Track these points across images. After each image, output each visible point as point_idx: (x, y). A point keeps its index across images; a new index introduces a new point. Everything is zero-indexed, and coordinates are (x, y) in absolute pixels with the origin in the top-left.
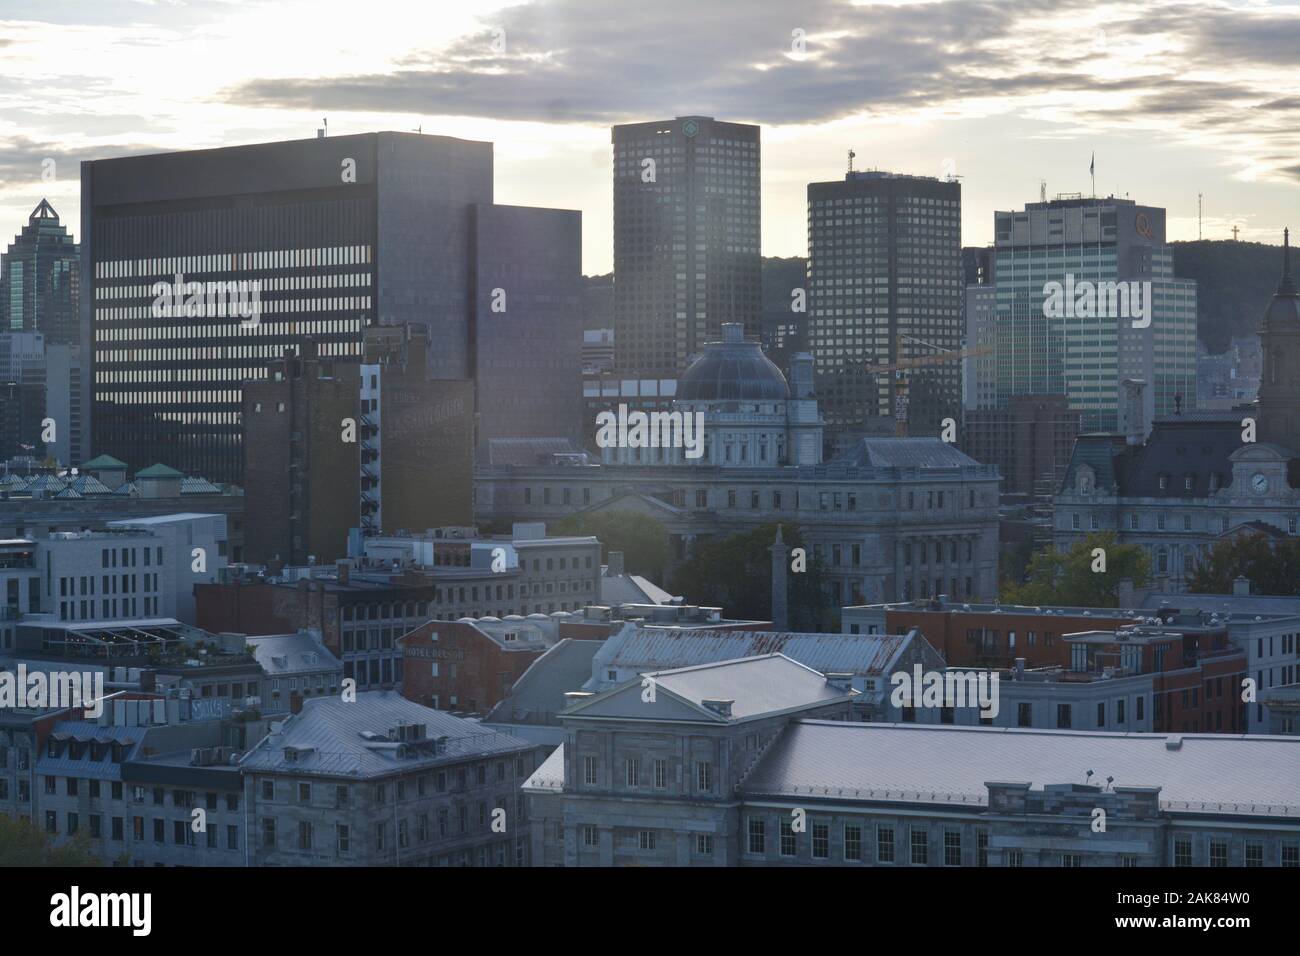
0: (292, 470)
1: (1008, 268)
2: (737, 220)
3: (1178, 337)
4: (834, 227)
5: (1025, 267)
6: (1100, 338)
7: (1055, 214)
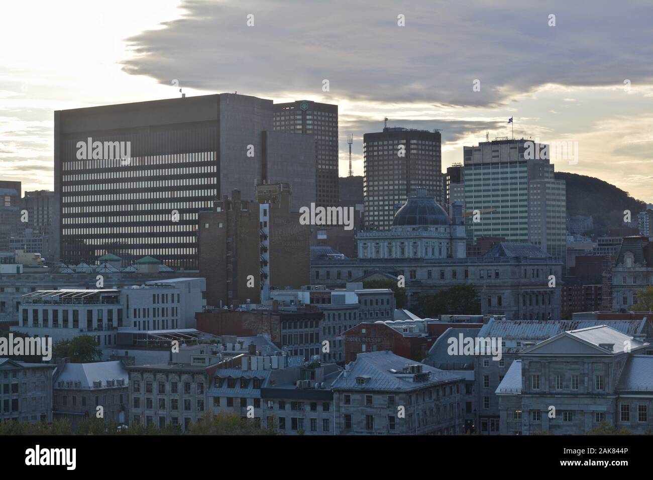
0: (227, 257)
1: (471, 175)
2: (327, 153)
3: (557, 209)
4: (378, 156)
5: (480, 174)
6: (518, 209)
7: (495, 148)
